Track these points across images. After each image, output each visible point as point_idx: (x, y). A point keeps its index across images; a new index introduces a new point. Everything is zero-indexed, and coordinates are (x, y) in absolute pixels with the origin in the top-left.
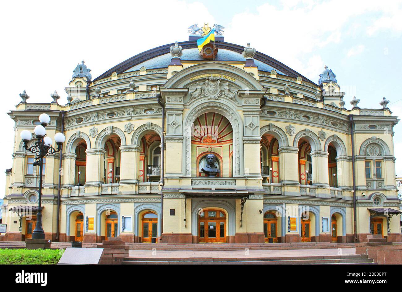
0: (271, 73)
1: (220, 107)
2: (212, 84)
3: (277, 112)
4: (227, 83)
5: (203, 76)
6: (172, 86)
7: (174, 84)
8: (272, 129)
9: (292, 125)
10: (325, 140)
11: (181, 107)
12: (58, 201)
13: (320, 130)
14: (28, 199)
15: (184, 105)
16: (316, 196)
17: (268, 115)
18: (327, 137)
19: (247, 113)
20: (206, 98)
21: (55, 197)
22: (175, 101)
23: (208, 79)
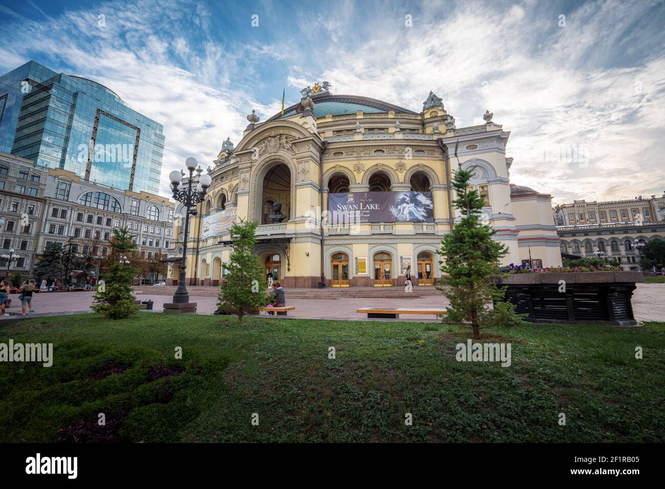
0: (357, 114)
1: (279, 159)
2: (273, 139)
3: (343, 152)
4: (285, 136)
5: (266, 135)
6: (243, 148)
7: (244, 146)
8: (338, 170)
9: (361, 162)
10: (405, 171)
11: (249, 165)
12: (197, 251)
13: (398, 161)
14: (178, 251)
15: (251, 163)
16: (393, 234)
17: (334, 157)
18: (408, 167)
19: (300, 160)
20: (268, 154)
21: (194, 248)
22: (245, 161)
23: (270, 137)
